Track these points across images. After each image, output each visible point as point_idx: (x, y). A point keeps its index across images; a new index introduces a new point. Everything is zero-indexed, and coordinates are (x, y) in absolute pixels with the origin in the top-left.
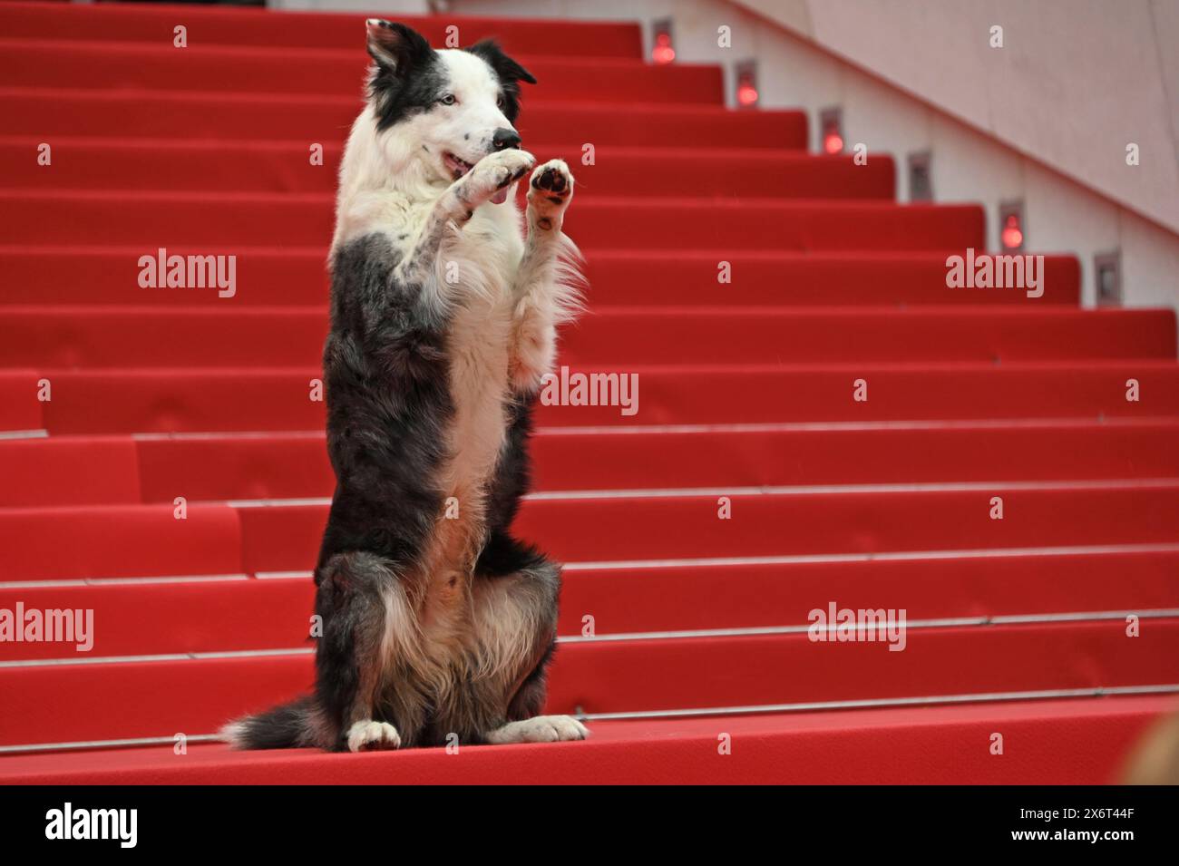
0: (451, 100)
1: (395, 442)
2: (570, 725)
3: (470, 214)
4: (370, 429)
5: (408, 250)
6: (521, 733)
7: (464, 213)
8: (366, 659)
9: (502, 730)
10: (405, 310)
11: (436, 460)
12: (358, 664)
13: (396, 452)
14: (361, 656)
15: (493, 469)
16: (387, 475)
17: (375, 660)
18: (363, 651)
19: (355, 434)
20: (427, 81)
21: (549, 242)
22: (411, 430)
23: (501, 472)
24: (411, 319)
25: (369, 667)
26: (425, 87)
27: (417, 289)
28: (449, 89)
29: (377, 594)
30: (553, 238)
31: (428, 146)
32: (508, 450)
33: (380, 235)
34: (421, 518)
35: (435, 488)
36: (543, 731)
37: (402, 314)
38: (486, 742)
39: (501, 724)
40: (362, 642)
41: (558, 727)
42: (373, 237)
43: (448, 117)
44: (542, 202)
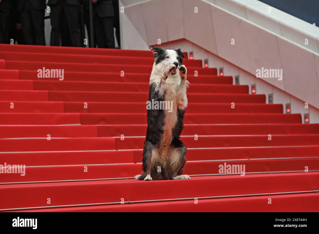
0: (168, 57)
1: (156, 120)
2: (187, 177)
3: (167, 77)
4: (152, 118)
5: (158, 85)
6: (179, 178)
7: (165, 77)
8: (148, 162)
9: (176, 177)
10: (156, 95)
11: (163, 124)
12: (146, 163)
13: (156, 122)
14: (147, 161)
15: (174, 126)
16: (155, 126)
17: (150, 162)
18: (148, 160)
19: (150, 118)
20: (164, 55)
21: (184, 82)
22: (159, 118)
23: (176, 126)
24: (158, 97)
25: (149, 163)
26: (163, 56)
27: (158, 91)
28: (167, 56)
29: (151, 150)
30: (185, 81)
31: (165, 66)
32: (177, 122)
33: (154, 82)
34: (160, 134)
35: (163, 129)
36: (182, 177)
37: (156, 96)
38: (173, 179)
39: (176, 176)
40: (147, 159)
41: (185, 177)
42: (154, 83)
43: (167, 60)
44: (182, 74)
